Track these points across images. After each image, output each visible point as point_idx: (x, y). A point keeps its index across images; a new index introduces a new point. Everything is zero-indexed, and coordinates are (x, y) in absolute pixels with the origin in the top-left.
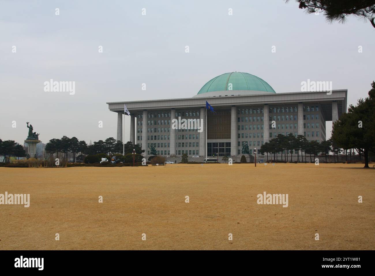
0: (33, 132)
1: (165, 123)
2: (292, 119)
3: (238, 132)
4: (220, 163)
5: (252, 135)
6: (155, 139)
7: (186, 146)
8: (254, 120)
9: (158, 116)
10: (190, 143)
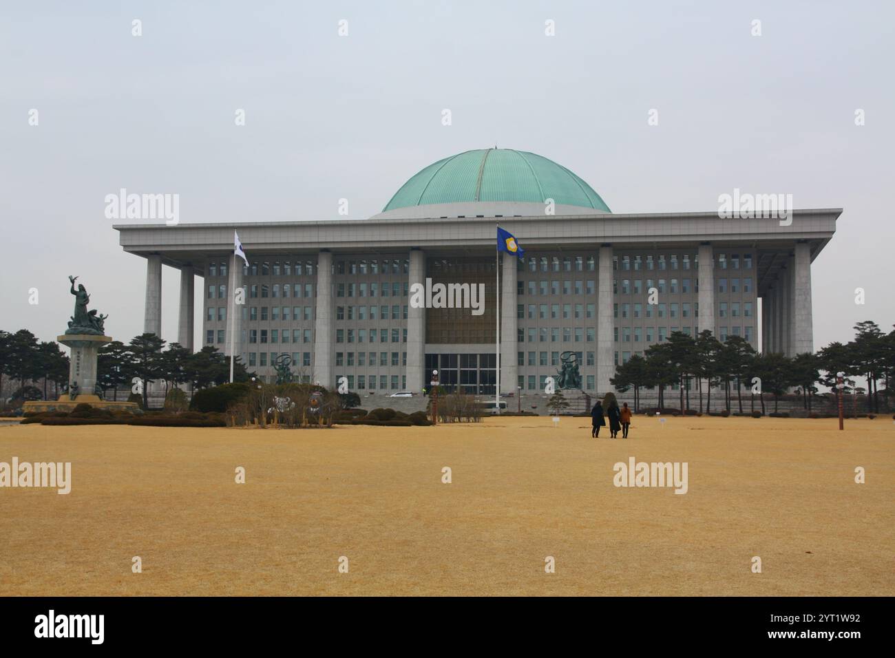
0: (89, 308)
1: (295, 294)
2: (676, 289)
3: (518, 325)
4: (538, 415)
5: (559, 334)
6: (264, 340)
7: (360, 363)
8: (565, 291)
9: (273, 272)
10: (373, 354)
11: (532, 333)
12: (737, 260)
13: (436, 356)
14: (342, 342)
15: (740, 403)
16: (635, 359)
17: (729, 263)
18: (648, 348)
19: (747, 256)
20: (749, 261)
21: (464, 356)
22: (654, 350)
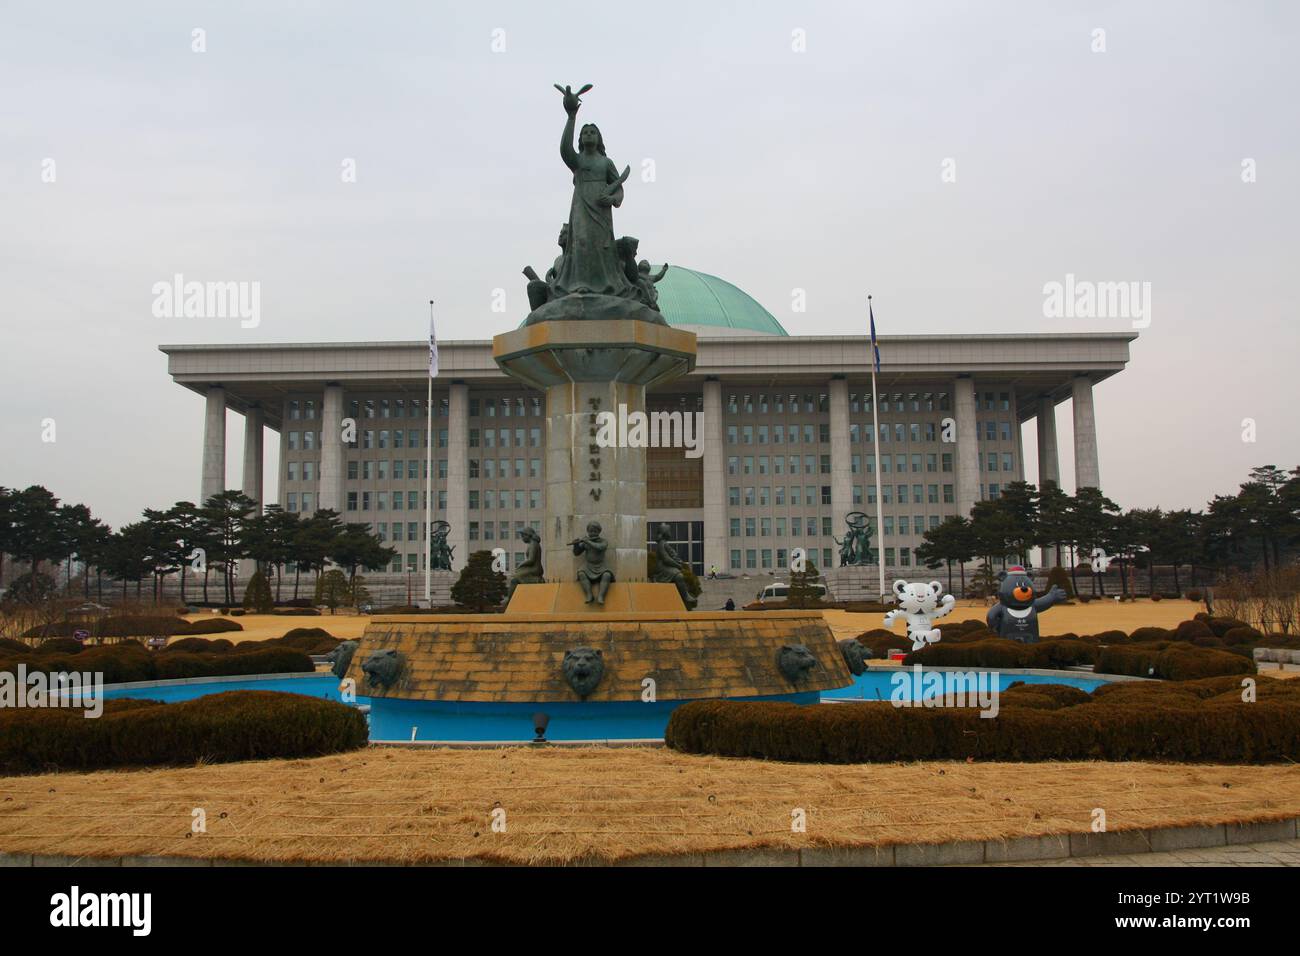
14: (478, 508)
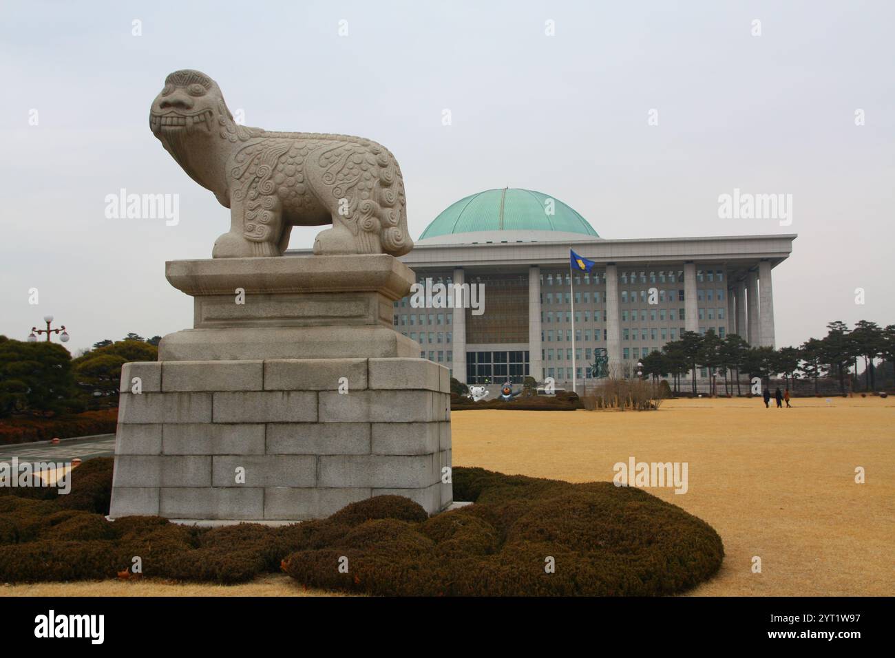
3: (542, 328)
11: (551, 334)
12: (712, 275)
13: (473, 354)
15: (739, 387)
16: (656, 353)
17: (705, 277)
18: (665, 345)
19: (719, 272)
20: (721, 275)
21: (496, 354)
22: (670, 347)
